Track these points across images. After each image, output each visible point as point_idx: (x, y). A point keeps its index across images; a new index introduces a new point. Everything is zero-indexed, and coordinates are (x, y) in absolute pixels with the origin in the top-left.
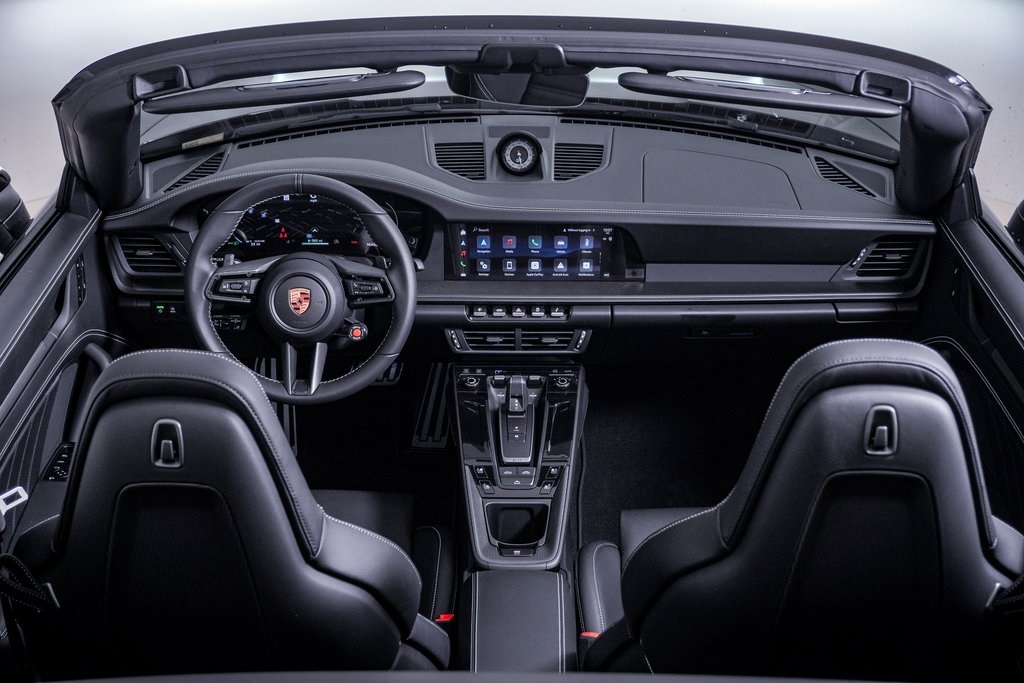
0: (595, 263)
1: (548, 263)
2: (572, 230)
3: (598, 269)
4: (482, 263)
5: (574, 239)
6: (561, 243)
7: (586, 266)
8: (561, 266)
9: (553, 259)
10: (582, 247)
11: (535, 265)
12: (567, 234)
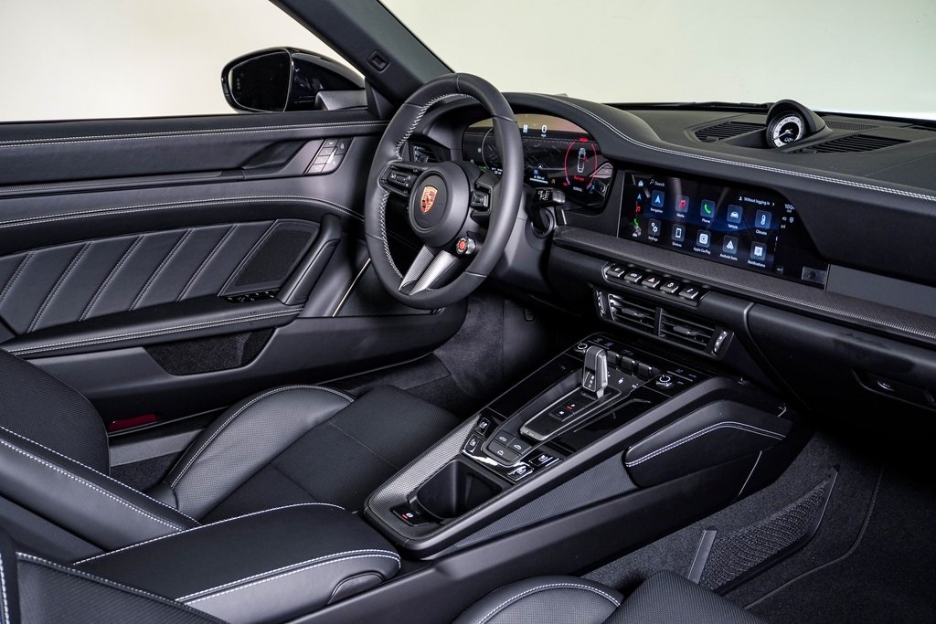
0: (768, 251)
1: (718, 239)
2: (749, 200)
3: (772, 259)
4: (653, 224)
5: (750, 213)
6: (734, 215)
7: (758, 251)
8: (730, 246)
9: (724, 234)
10: (756, 226)
11: (704, 239)
12: (744, 204)
